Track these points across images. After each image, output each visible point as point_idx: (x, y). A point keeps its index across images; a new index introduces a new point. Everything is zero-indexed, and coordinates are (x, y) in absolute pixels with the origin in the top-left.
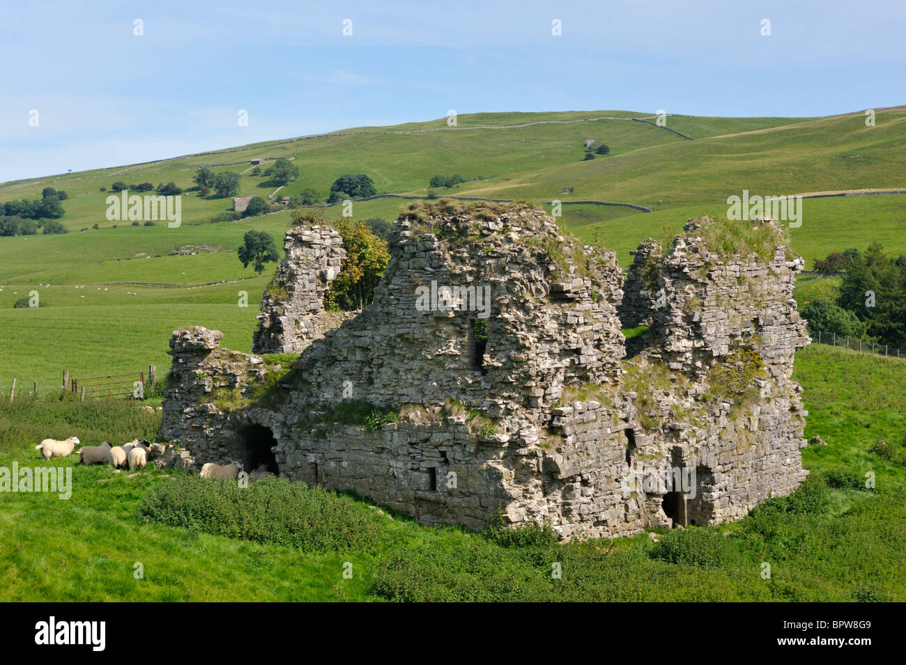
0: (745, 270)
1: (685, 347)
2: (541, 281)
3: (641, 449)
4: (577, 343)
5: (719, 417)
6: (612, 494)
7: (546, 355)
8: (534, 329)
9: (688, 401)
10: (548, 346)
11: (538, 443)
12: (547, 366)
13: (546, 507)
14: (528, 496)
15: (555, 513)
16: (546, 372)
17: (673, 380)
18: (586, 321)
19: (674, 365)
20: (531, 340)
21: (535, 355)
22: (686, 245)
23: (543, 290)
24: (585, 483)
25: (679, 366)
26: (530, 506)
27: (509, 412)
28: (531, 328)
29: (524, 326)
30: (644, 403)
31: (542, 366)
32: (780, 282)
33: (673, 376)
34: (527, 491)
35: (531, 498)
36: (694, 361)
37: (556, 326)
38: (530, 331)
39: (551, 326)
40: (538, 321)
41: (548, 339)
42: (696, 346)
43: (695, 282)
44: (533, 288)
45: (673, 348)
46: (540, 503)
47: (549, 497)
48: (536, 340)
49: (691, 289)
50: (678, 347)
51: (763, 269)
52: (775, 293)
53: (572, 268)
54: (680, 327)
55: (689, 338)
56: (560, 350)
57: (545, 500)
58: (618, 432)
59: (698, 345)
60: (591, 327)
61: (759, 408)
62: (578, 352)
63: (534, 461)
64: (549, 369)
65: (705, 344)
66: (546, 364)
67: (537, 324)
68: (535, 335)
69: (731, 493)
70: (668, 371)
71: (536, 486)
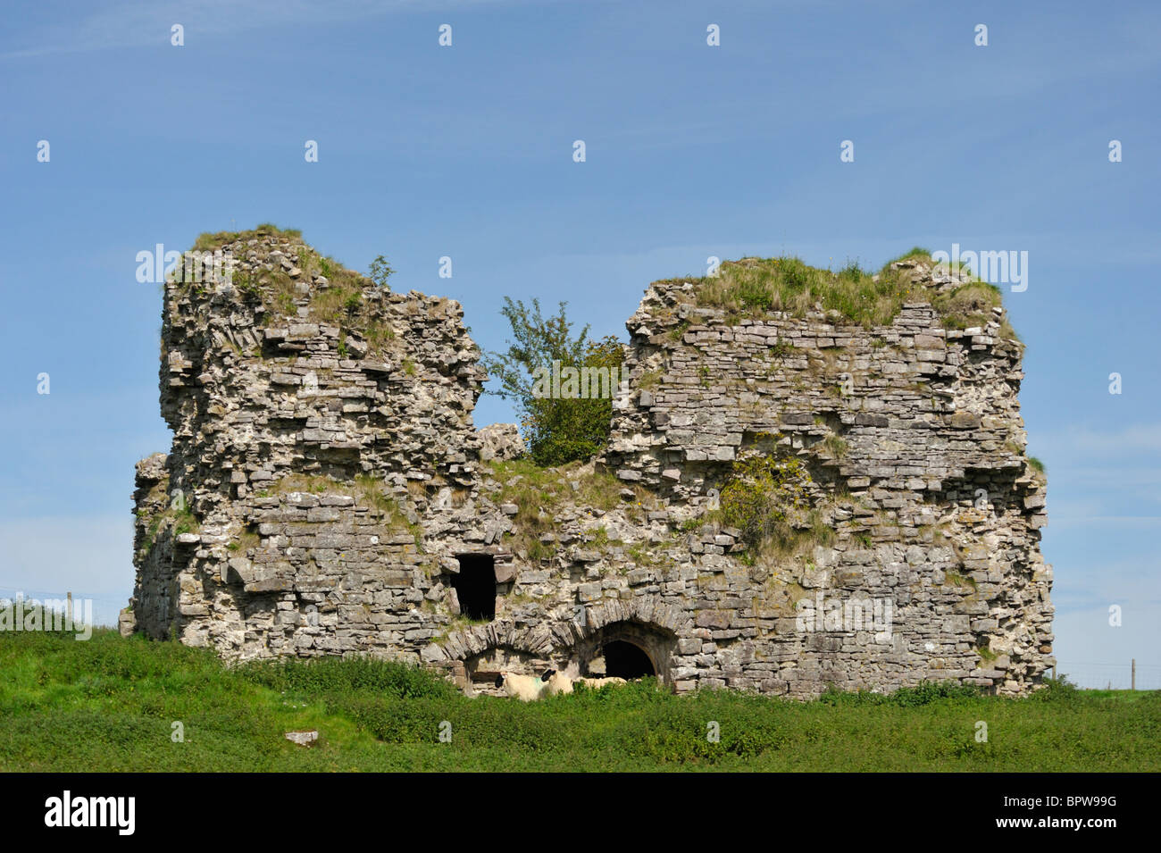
0: (792, 334)
1: (638, 446)
2: (249, 328)
3: (518, 588)
4: (295, 411)
5: (701, 554)
6: (377, 629)
7: (249, 427)
8: (234, 391)
9: (650, 529)
10: (253, 414)
11: (227, 544)
12: (246, 440)
13: (241, 634)
14: (214, 616)
15: (257, 643)
16: (242, 448)
17: (628, 498)
18: (322, 382)
19: (625, 474)
20: (231, 406)
21: (226, 425)
22: (660, 295)
23: (250, 340)
24: (301, 603)
25: (635, 476)
26: (211, 628)
27: (210, 505)
28: (232, 391)
29: (223, 388)
30: (534, 522)
31: (236, 441)
32: (911, 358)
33: (627, 491)
34: (212, 607)
35: (217, 618)
36: (662, 467)
37: (267, 387)
38: (230, 395)
39: (257, 389)
40: (235, 380)
41: (249, 404)
42: (654, 444)
43: (657, 348)
44: (238, 337)
45: (617, 447)
46: (233, 626)
47: (248, 621)
48: (237, 406)
49: (656, 360)
50: (625, 446)
51: (854, 337)
52: (895, 377)
53: (302, 311)
54: (624, 415)
55: (645, 433)
56: (269, 420)
57: (242, 623)
58: (401, 544)
59: (657, 442)
60: (334, 392)
61: (835, 553)
62: (300, 423)
63: (216, 568)
64: (248, 445)
65: (668, 440)
66: (244, 437)
67: (233, 383)
68: (237, 399)
69: (734, 674)
70: (618, 484)
71: (225, 603)
